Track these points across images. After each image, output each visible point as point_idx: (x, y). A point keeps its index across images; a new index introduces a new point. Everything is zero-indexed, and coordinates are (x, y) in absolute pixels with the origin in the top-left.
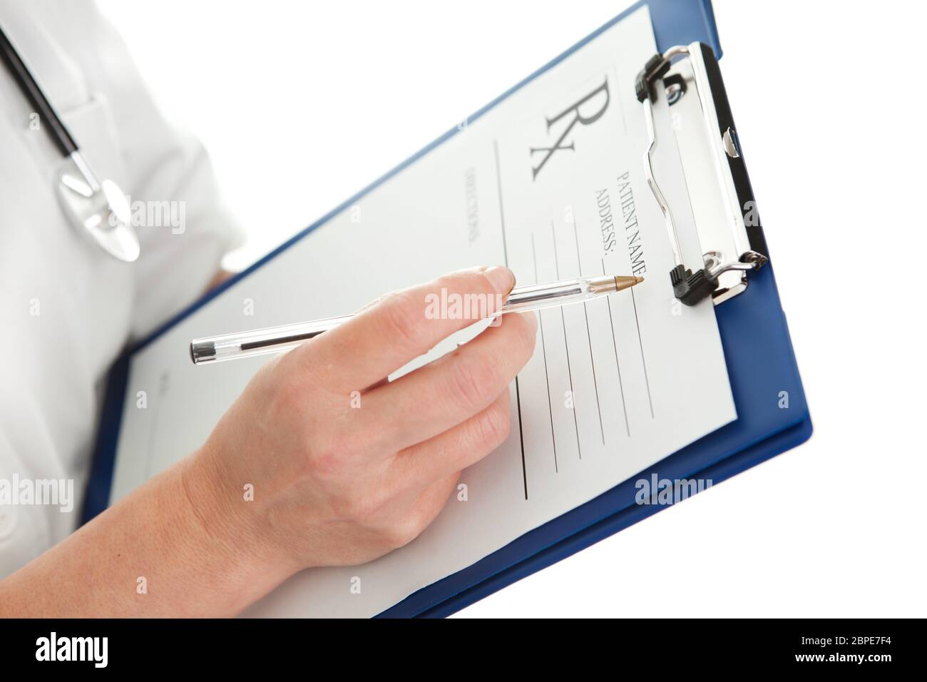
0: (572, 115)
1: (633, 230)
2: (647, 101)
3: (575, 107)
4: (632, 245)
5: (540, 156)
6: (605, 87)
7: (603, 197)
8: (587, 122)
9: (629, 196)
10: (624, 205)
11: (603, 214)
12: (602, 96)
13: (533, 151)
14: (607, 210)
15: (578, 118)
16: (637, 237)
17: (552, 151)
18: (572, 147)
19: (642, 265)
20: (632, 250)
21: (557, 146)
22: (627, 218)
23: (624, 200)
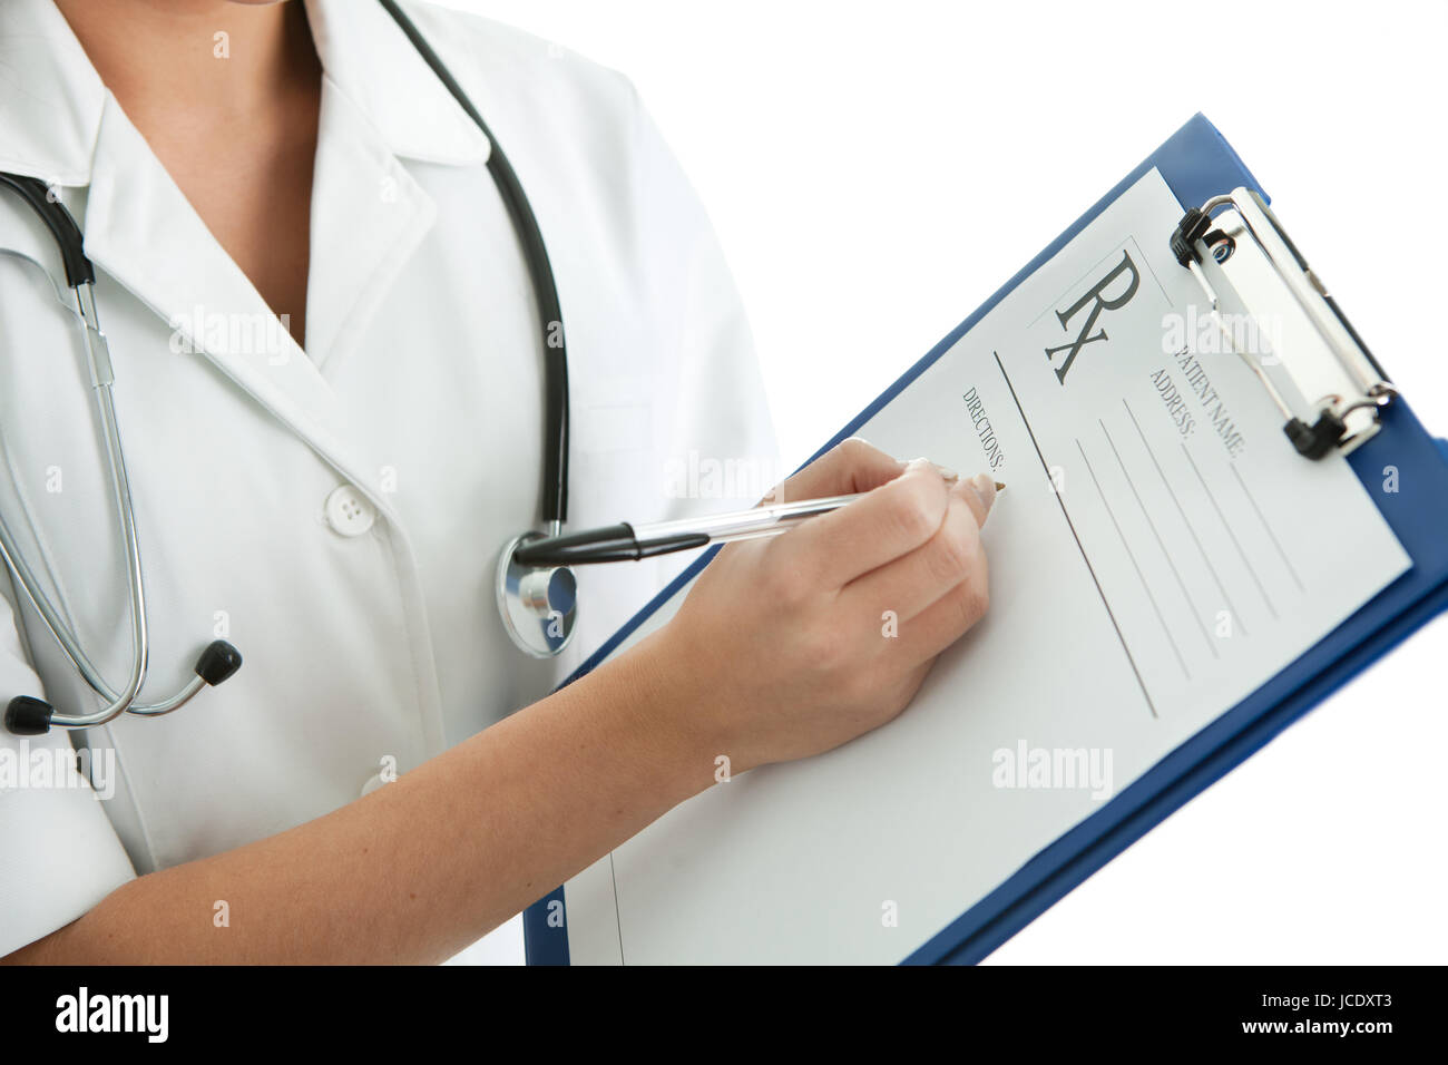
0: (1093, 302)
1: (1214, 404)
2: (1192, 264)
3: (1094, 292)
4: (1217, 421)
5: (1063, 356)
6: (1127, 262)
7: (1160, 380)
8: (1114, 305)
9: (1196, 371)
10: (1193, 381)
11: (1166, 396)
12: (1127, 274)
13: (1050, 352)
14: (1171, 393)
15: (1102, 304)
16: (1222, 410)
17: (1076, 347)
18: (1103, 336)
19: (1237, 438)
20: (1219, 426)
21: (1082, 339)
22: (1200, 394)
23: (1191, 375)
